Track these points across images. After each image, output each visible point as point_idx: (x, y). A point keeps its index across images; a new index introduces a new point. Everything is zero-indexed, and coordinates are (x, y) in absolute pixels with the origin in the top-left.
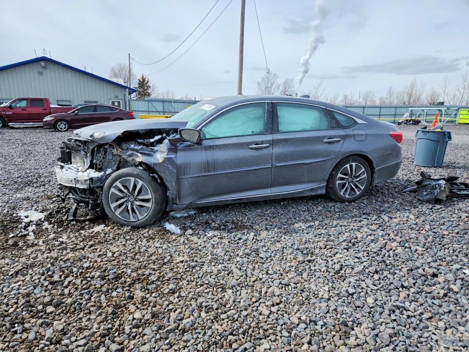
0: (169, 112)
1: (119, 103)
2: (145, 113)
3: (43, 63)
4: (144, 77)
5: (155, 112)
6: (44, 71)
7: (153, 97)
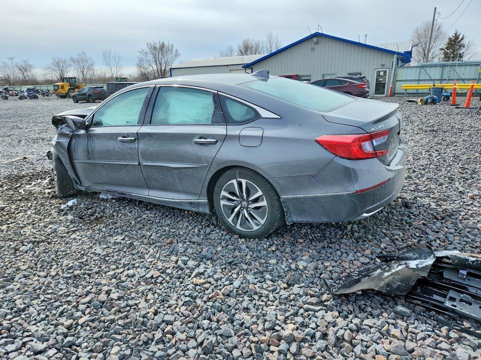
0: (449, 80)
1: (385, 72)
2: (413, 82)
3: (315, 39)
4: (458, 34)
5: (429, 80)
6: (316, 47)
7: (465, 59)
